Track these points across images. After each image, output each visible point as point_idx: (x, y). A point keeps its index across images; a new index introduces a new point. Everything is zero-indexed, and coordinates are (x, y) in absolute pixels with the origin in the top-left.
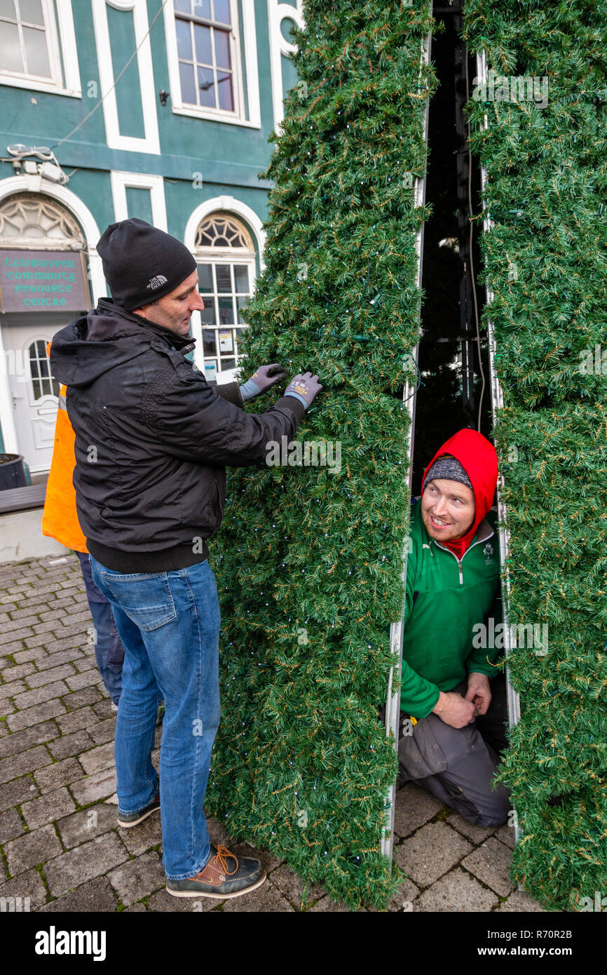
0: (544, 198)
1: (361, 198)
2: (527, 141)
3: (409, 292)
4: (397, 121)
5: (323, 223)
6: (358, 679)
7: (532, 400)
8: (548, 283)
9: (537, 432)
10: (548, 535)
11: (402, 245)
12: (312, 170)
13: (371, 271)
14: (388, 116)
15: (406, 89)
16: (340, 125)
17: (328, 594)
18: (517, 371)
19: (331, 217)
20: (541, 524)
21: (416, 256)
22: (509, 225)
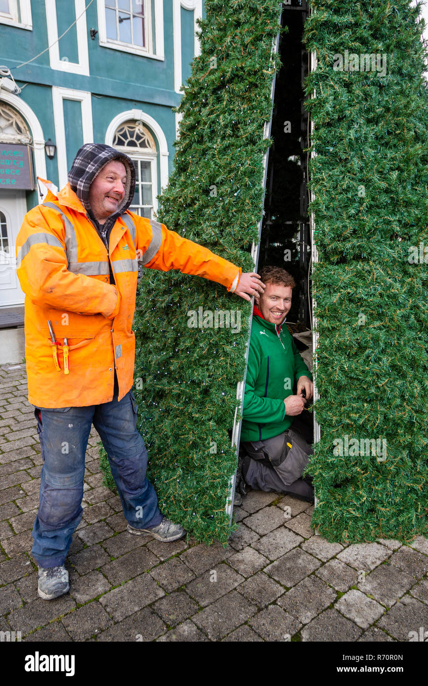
0: (346, 141)
1: (233, 131)
2: (338, 107)
3: (256, 189)
4: (256, 86)
5: (210, 144)
6: (217, 414)
7: (335, 259)
8: (346, 191)
9: (336, 277)
10: (340, 335)
11: (255, 161)
12: (205, 111)
13: (236, 176)
14: (251, 83)
15: (262, 68)
16: (222, 86)
17: (202, 366)
18: (327, 241)
19: (215, 141)
20: (336, 329)
21: (263, 168)
22: (326, 156)
